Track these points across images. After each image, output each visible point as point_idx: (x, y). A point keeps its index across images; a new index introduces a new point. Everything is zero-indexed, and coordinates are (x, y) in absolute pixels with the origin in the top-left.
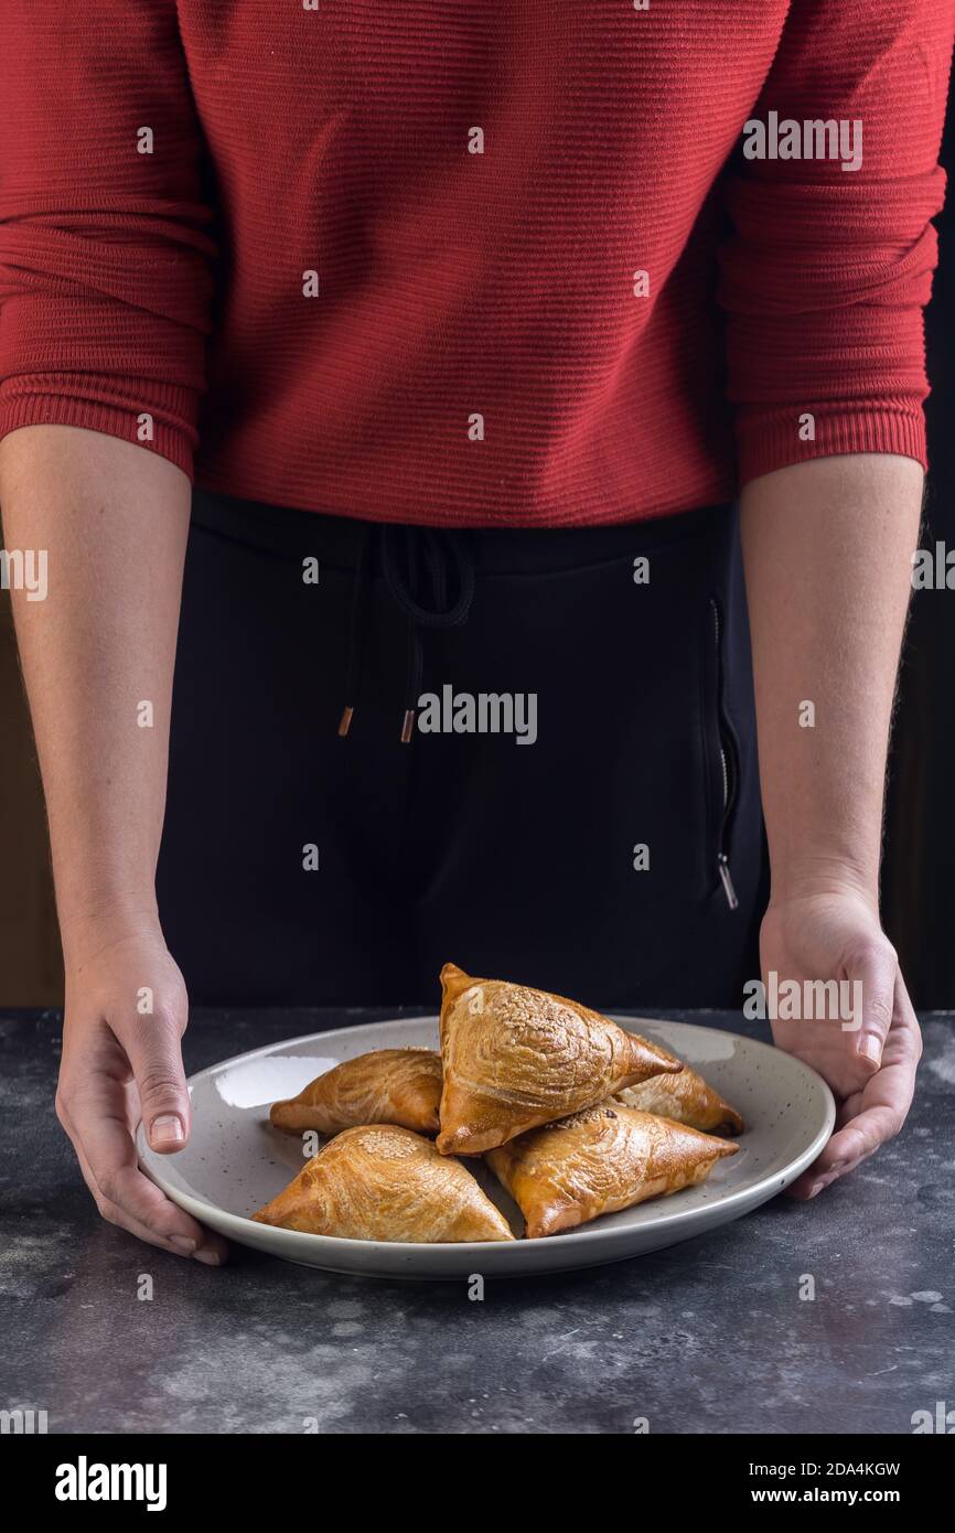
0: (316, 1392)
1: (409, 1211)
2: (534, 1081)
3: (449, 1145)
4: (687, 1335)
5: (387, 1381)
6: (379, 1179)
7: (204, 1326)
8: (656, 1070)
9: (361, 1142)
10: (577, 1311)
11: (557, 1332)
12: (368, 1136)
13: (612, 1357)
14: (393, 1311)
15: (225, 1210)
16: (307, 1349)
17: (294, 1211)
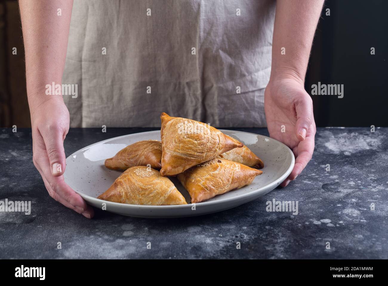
0: (116, 255)
1: (151, 195)
2: (193, 150)
3: (164, 172)
4: (244, 235)
5: (141, 251)
6: (141, 184)
7: (79, 233)
8: (234, 146)
9: (135, 172)
10: (207, 227)
11: (199, 234)
12: (137, 170)
13: (218, 243)
14: (144, 227)
15: (89, 195)
16: (114, 240)
17: (112, 196)
